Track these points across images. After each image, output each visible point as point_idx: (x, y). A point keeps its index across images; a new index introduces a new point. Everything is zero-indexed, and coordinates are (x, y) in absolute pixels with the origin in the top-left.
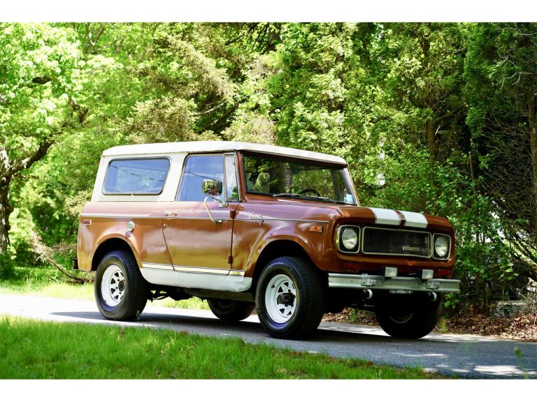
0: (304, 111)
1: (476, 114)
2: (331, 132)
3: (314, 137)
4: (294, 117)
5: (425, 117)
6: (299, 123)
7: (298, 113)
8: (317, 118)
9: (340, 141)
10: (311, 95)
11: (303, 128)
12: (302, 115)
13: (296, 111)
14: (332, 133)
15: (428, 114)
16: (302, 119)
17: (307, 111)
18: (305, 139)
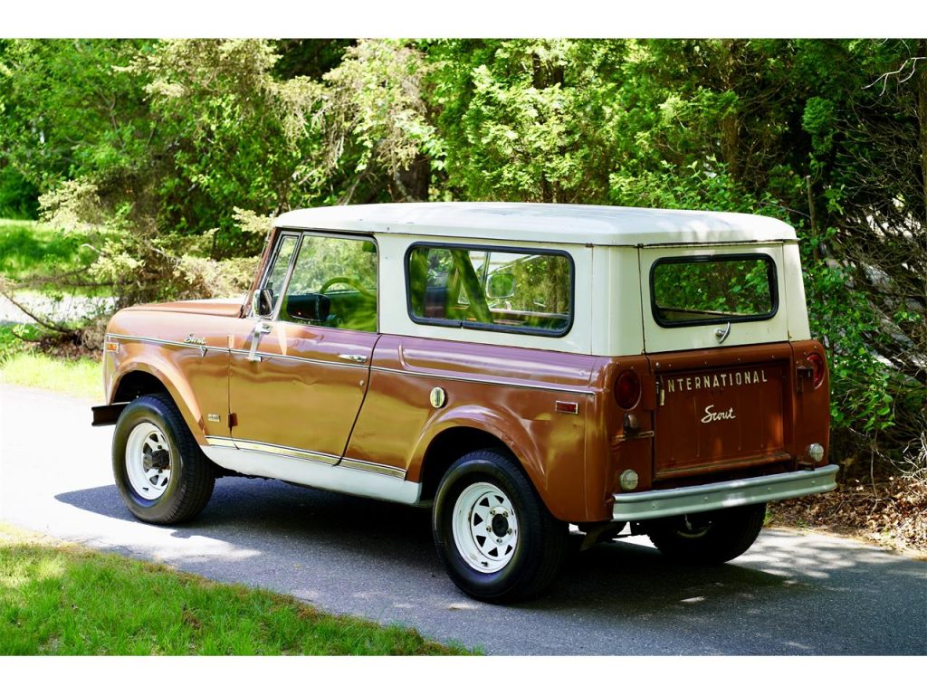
0: (493, 84)
1: (821, 111)
2: (544, 128)
3: (513, 135)
4: (473, 95)
5: (723, 109)
6: (483, 108)
7: (481, 88)
8: (519, 100)
9: (560, 143)
10: (506, 55)
11: (490, 118)
12: (488, 93)
13: (476, 83)
14: (546, 129)
15: (729, 102)
16: (489, 101)
17: (498, 85)
18: (496, 138)
